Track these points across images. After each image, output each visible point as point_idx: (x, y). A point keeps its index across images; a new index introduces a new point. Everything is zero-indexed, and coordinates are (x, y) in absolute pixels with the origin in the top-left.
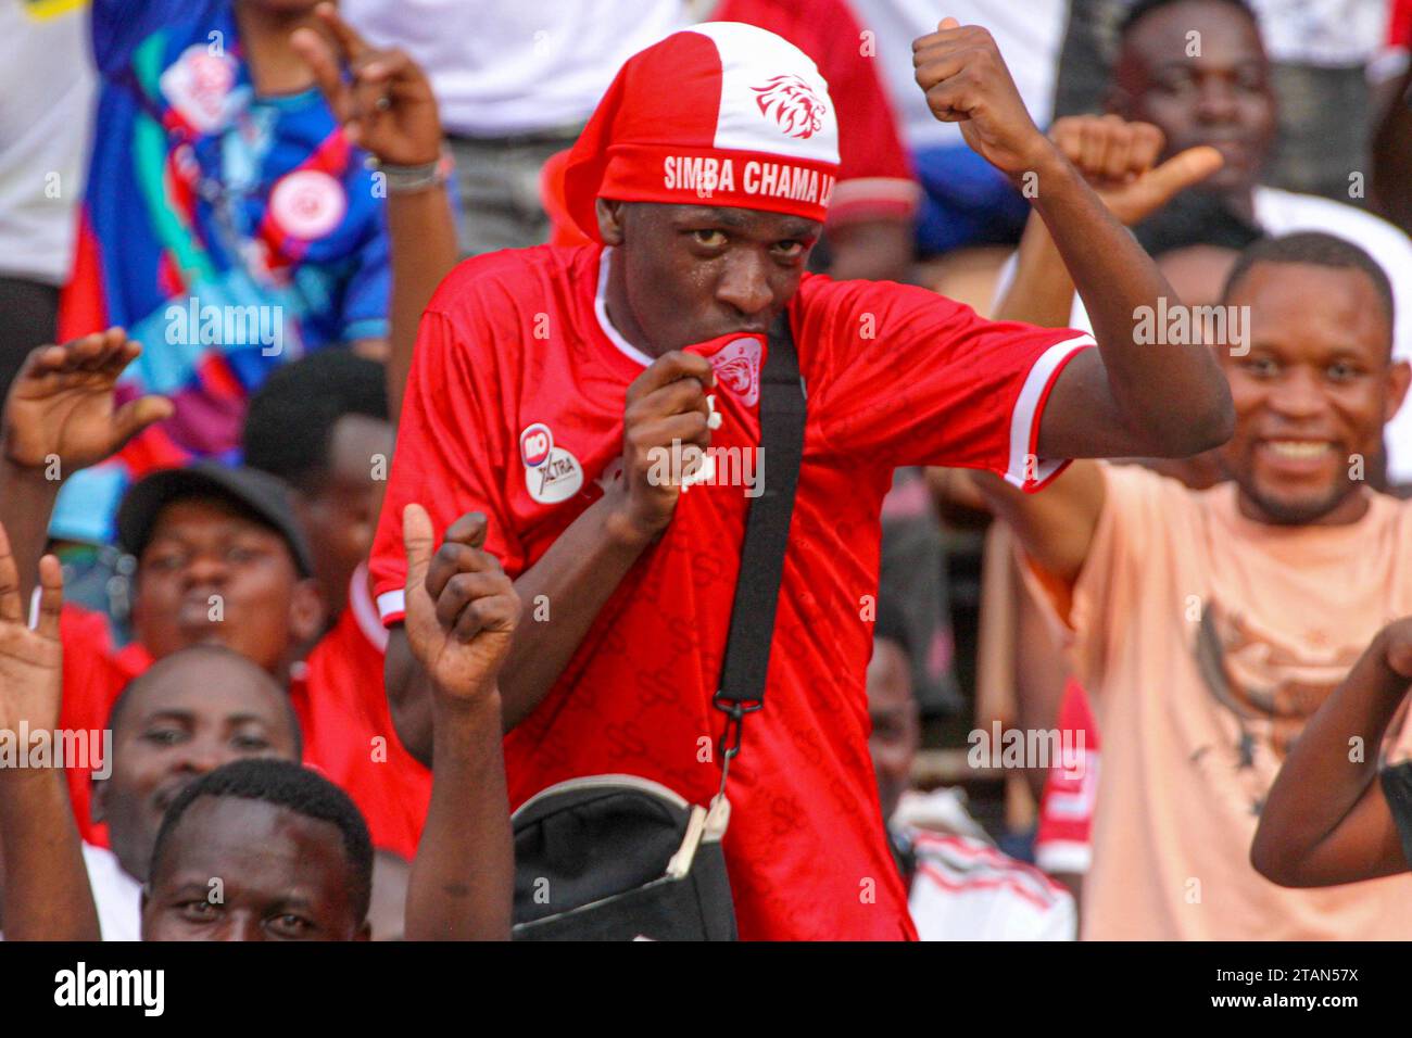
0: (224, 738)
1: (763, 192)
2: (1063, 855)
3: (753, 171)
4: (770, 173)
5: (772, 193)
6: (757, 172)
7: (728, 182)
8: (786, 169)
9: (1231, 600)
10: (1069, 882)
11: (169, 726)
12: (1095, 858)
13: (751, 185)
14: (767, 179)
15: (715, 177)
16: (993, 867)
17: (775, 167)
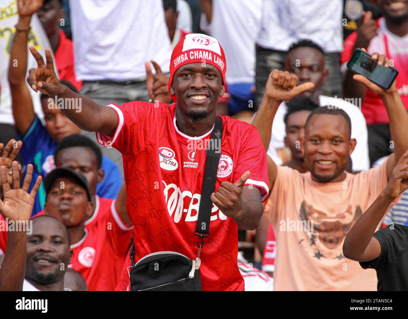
0: (51, 242)
1: (195, 58)
2: (268, 268)
3: (192, 54)
4: (196, 53)
5: (198, 57)
6: (193, 53)
7: (186, 58)
8: (201, 52)
9: (309, 202)
10: (270, 274)
11: (36, 239)
12: (276, 268)
13: (192, 57)
14: (195, 54)
15: (183, 58)
16: (254, 271)
17: (197, 52)
